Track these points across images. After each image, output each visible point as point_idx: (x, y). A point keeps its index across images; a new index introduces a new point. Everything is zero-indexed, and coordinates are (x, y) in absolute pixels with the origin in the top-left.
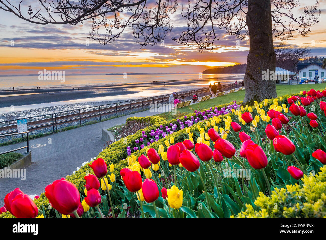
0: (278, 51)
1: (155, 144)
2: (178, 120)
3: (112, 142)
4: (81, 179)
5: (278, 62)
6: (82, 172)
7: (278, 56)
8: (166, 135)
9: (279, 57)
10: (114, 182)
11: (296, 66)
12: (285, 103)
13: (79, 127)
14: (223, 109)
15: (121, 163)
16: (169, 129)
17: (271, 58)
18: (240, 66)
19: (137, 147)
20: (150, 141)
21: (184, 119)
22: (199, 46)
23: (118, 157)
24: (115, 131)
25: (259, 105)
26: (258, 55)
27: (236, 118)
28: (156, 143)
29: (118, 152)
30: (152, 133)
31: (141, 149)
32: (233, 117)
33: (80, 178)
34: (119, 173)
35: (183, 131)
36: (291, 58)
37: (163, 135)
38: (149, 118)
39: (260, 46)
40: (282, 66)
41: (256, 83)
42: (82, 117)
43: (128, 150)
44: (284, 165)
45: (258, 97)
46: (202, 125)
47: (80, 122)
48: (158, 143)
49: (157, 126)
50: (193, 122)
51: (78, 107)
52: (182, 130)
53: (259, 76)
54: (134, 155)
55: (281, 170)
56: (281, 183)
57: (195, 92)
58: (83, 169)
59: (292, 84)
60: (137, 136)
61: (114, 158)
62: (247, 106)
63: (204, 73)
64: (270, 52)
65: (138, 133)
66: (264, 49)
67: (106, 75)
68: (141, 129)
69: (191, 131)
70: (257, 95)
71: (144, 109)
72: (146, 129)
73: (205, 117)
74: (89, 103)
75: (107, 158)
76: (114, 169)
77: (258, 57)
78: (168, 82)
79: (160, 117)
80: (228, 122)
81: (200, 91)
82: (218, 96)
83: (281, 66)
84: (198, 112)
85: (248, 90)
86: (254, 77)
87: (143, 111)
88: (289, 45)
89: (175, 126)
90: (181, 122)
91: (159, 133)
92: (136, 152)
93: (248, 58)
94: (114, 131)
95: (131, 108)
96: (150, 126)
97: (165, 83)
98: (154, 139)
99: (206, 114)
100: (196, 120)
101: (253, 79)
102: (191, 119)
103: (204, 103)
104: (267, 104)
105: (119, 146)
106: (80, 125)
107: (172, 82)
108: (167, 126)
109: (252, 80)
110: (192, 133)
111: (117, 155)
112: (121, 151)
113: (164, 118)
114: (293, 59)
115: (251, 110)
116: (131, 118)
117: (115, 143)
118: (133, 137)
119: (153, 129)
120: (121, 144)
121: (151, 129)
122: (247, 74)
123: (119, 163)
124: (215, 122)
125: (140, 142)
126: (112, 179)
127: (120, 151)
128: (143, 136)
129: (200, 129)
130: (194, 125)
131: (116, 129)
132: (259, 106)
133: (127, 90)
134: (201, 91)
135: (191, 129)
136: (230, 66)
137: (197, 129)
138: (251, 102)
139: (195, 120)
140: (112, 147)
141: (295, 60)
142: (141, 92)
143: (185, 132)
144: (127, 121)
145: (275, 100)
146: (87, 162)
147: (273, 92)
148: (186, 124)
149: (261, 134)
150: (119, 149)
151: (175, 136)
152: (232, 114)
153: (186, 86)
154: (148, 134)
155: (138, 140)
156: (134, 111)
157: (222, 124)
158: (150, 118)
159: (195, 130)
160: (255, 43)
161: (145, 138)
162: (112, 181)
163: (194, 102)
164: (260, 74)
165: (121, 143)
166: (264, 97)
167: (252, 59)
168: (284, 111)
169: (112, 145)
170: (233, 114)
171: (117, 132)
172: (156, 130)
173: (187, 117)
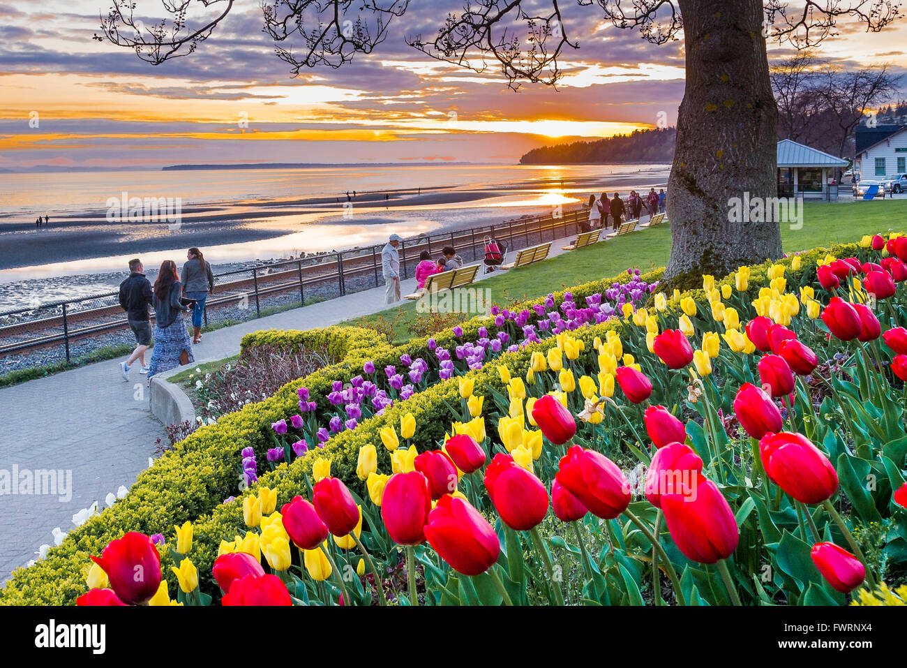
0: (789, 81)
1: (345, 442)
2: (432, 343)
3: (186, 429)
4: (70, 580)
5: (789, 123)
6: (74, 553)
7: (790, 100)
8: (384, 401)
9: (792, 104)
10: (192, 593)
11: (850, 134)
12: (811, 281)
13: (61, 369)
14: (593, 298)
15: (221, 513)
16: (397, 378)
17: (760, 117)
18: (656, 136)
19: (279, 450)
20: (327, 425)
21: (455, 339)
22: (508, 68)
23: (207, 487)
24: (199, 384)
25: (720, 288)
26: (715, 108)
27: (640, 339)
28: (348, 434)
29: (209, 470)
30: (335, 393)
31: (293, 456)
32: (630, 334)
33: (64, 576)
34: (210, 554)
35: (447, 390)
36: (834, 107)
37: (377, 401)
38: (323, 336)
39: (720, 75)
40: (801, 134)
41: (708, 206)
42: (73, 329)
43: (247, 460)
44: (799, 526)
45: (718, 257)
46: (515, 364)
47: (67, 351)
48: (355, 435)
49: (353, 366)
50: (486, 350)
51: (59, 290)
52: (446, 383)
53: (721, 182)
54: (267, 488)
55: (790, 548)
56: (791, 591)
57: (492, 233)
58: (77, 539)
59: (839, 202)
60: (279, 405)
61: (193, 495)
62: (676, 292)
63: (526, 160)
64: (757, 93)
65: (285, 394)
66: (735, 85)
67: (165, 169)
68: (294, 376)
69: (477, 390)
70: (713, 250)
71: (307, 299)
72: (313, 379)
73: (529, 332)
74: (100, 278)
75: (169, 493)
76: (195, 538)
77: (714, 112)
78: (397, 193)
79: (363, 331)
80: (611, 355)
81: (510, 230)
82: (576, 248)
83: (798, 136)
84: (504, 313)
85: (682, 231)
86: (701, 185)
87: (303, 305)
88: (827, 61)
89: (420, 364)
90: (441, 351)
91: (360, 392)
92: (276, 473)
93: (680, 115)
94: (193, 385)
95: (257, 296)
96: (327, 368)
97: (387, 197)
98: (341, 415)
99: (533, 319)
100: (497, 344)
101: (700, 193)
102: (478, 338)
103: (524, 273)
104: (746, 286)
105: (213, 448)
106: (65, 363)
107: (411, 196)
108: (389, 368)
109: (694, 195)
110: (482, 398)
111: (204, 481)
112: (221, 467)
113: (379, 332)
114: (839, 110)
115: (691, 305)
116: (259, 336)
117: (197, 434)
118: (266, 408)
119: (341, 378)
120: (220, 437)
121: (332, 379)
122: (677, 172)
123: (211, 513)
124: (564, 352)
125: (292, 431)
126: (186, 581)
127: (217, 467)
128: (303, 404)
129: (511, 381)
130: (487, 364)
131: (202, 378)
132: (721, 292)
133: (243, 227)
134: (516, 228)
135: (476, 381)
136: (618, 135)
137: (500, 379)
138: (691, 275)
139: (493, 341)
140: (185, 449)
141: (846, 112)
142: (295, 232)
143: (455, 394)
144: (242, 345)
145: (775, 271)
146: (93, 508)
147: (767, 238)
148: (459, 356)
149: (724, 398)
150: (214, 456)
151: (419, 410)
152: (622, 322)
153: (459, 209)
154: (320, 396)
155: (283, 421)
156: (269, 307)
157: (588, 359)
158: (327, 335)
159: (493, 384)
160: (705, 62)
161: (310, 412)
162: (183, 587)
163: (491, 270)
164: (721, 176)
165: (220, 433)
166: (739, 258)
167: (695, 120)
168: (805, 310)
169: (186, 441)
170: (626, 321)
171: (205, 387)
172: (352, 380)
173: (464, 331)
